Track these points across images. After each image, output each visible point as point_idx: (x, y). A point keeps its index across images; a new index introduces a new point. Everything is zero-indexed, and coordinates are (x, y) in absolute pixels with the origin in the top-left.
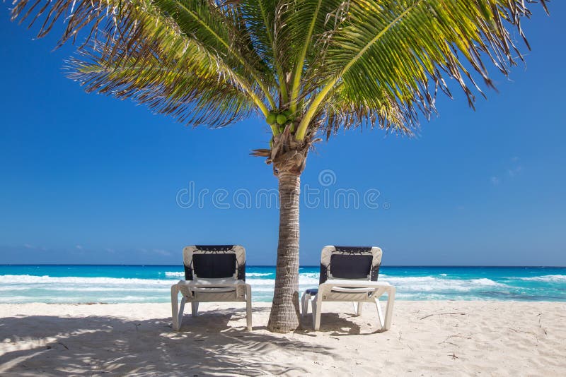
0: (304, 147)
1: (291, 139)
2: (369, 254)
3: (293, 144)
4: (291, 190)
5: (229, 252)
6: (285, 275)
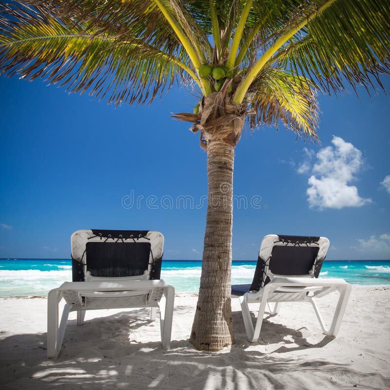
0: (242, 113)
2: (317, 245)
3: (230, 107)
4: (225, 164)
5: (142, 240)
6: (217, 271)
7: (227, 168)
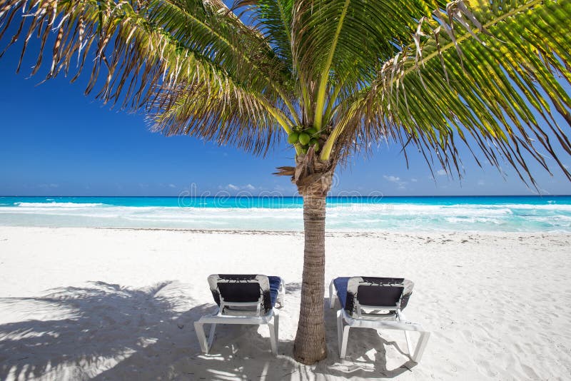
0: (330, 168)
1: (316, 159)
2: (401, 286)
3: (318, 165)
4: (316, 215)
5: (252, 281)
6: (310, 304)
7: (318, 219)
